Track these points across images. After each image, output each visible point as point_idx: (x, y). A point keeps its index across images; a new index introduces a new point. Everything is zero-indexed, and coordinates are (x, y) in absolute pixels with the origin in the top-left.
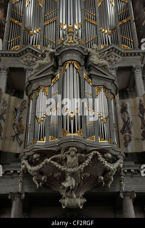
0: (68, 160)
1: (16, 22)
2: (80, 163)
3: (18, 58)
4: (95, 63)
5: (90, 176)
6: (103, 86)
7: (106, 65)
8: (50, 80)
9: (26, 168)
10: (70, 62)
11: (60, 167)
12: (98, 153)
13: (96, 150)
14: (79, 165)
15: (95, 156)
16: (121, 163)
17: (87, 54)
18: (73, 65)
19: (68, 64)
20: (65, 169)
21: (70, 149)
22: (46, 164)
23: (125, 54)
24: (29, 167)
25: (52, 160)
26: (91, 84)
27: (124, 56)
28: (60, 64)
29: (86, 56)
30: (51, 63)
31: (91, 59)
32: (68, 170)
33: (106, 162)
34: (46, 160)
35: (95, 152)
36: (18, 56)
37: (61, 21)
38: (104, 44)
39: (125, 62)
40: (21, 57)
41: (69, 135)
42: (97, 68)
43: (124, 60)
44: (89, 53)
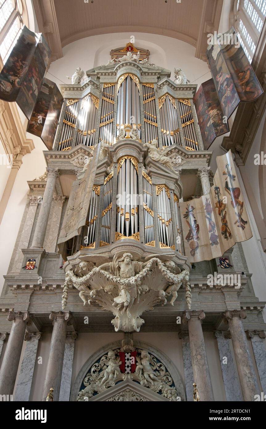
0: (122, 269)
1: (69, 123)
2: (136, 273)
3: (68, 160)
4: (154, 159)
5: (149, 291)
6: (165, 184)
7: (168, 162)
8: (103, 178)
9: (71, 281)
10: (126, 157)
11: (111, 277)
12: (159, 260)
13: (157, 257)
14: (135, 275)
15: (156, 264)
16: (186, 275)
17: (146, 150)
18: (130, 161)
19: (124, 160)
20: (118, 279)
21: (124, 255)
22: (95, 274)
23: (190, 156)
24: (74, 279)
25: (102, 269)
26: (150, 182)
27: (188, 157)
28: (115, 160)
29: (145, 152)
30: (104, 159)
31: (150, 155)
32: (121, 281)
33: (168, 271)
34: (95, 269)
35: (155, 259)
36: (69, 158)
37: (118, 123)
38: (165, 145)
39: (190, 164)
40: (73, 159)
41: (123, 238)
42: (157, 164)
43: (188, 162)
44: (148, 149)
